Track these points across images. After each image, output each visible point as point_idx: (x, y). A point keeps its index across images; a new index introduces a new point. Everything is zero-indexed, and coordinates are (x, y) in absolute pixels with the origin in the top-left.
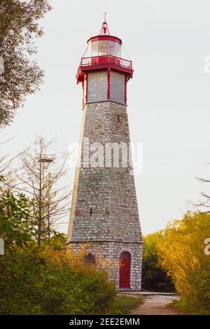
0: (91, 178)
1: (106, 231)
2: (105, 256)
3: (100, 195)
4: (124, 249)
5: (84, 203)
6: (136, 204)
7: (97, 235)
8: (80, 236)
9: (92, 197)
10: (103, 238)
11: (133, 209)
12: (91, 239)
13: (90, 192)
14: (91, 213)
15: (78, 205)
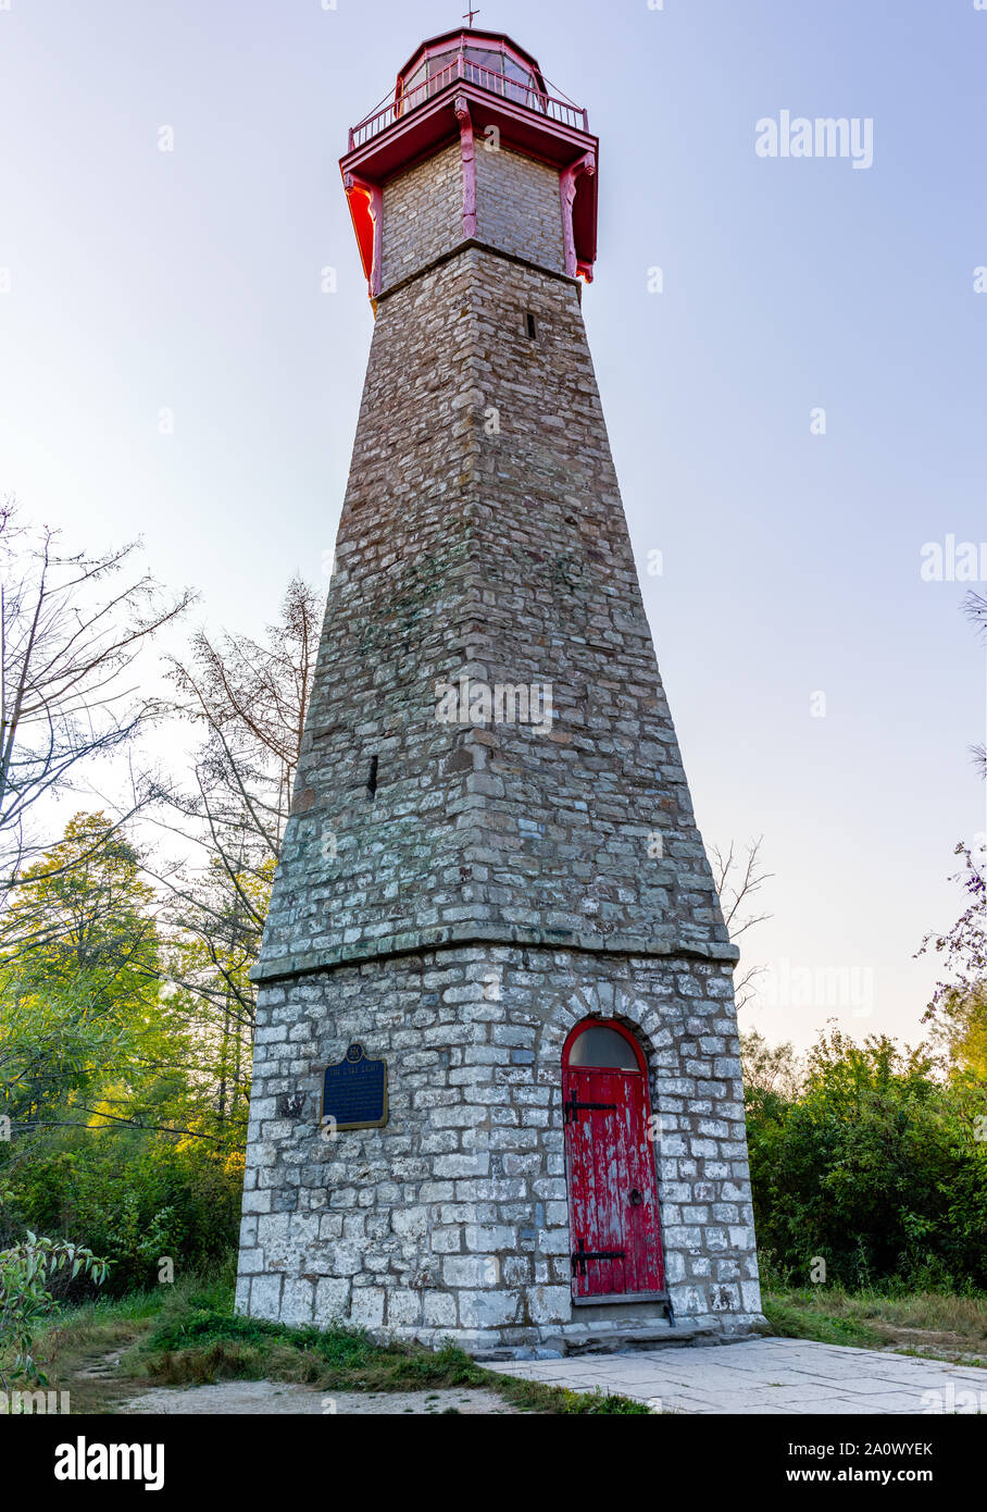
0: (379, 599)
1: (452, 875)
2: (444, 1050)
3: (425, 673)
4: (591, 997)
5: (340, 739)
6: (665, 722)
7: (396, 908)
8: (305, 932)
9: (381, 696)
10: (429, 921)
11: (646, 748)
12: (362, 942)
13: (371, 671)
14: (372, 785)
15: (312, 760)
